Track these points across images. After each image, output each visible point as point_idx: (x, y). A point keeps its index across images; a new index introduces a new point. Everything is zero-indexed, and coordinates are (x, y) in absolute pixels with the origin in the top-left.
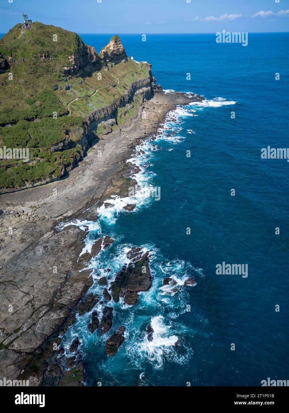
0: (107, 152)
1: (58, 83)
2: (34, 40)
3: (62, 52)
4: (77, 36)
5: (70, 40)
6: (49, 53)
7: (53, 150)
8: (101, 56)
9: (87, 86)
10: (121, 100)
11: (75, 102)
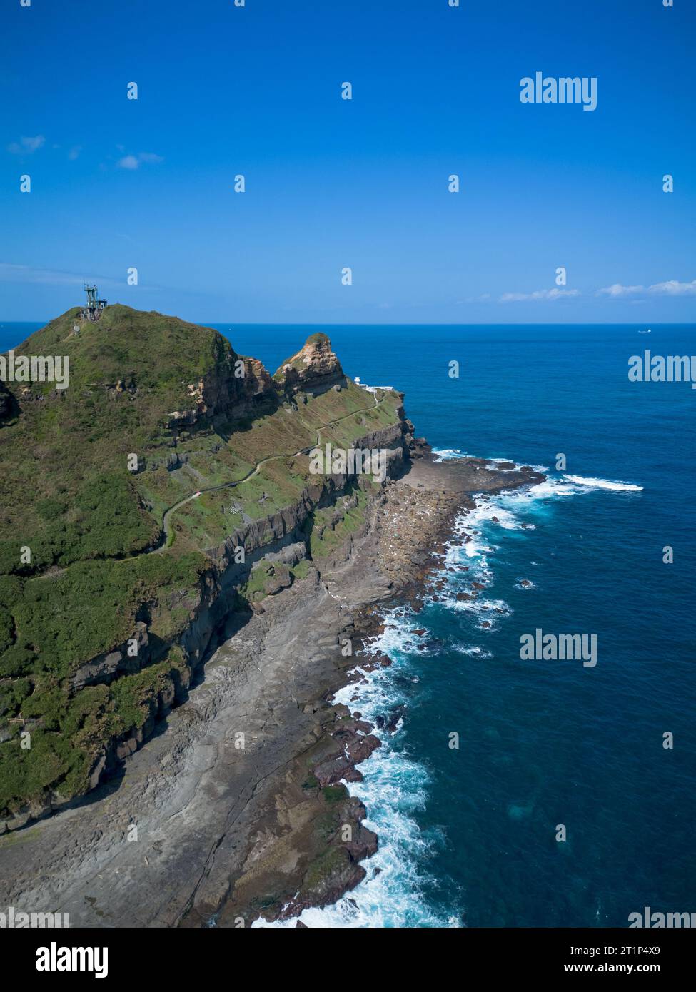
0: (270, 661)
1: (147, 454)
2: (100, 346)
3: (172, 376)
4: (218, 336)
5: (198, 345)
6: (135, 377)
7: (81, 681)
8: (280, 379)
9: (233, 456)
10: (325, 487)
11: (189, 504)
